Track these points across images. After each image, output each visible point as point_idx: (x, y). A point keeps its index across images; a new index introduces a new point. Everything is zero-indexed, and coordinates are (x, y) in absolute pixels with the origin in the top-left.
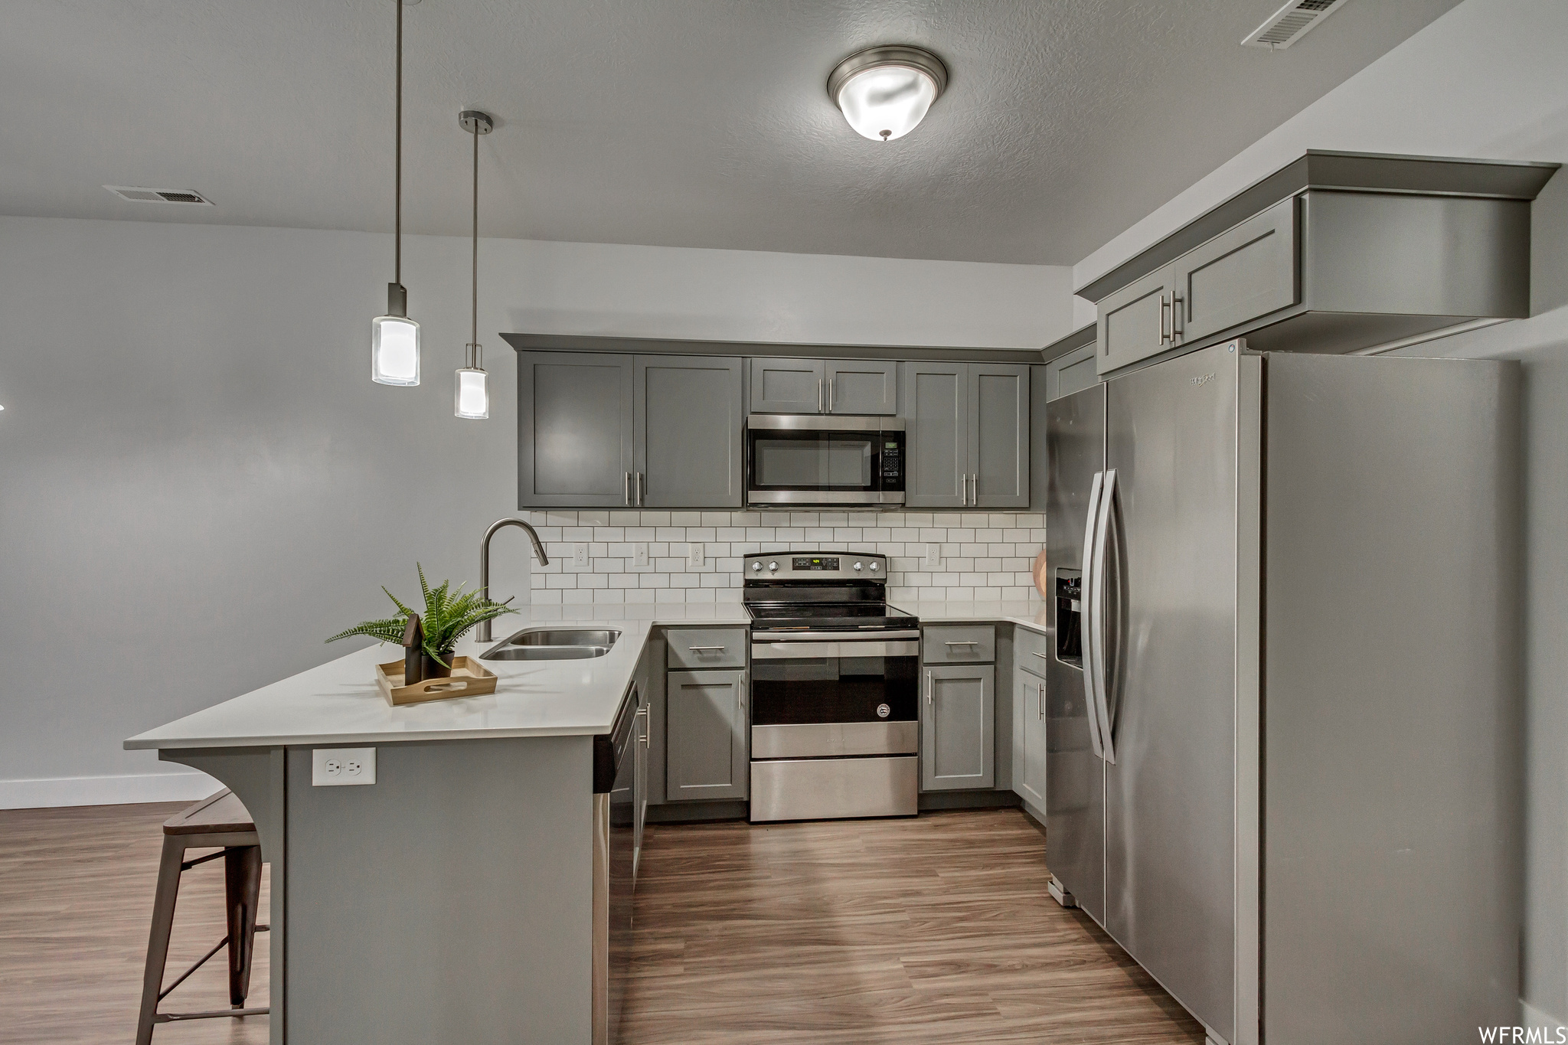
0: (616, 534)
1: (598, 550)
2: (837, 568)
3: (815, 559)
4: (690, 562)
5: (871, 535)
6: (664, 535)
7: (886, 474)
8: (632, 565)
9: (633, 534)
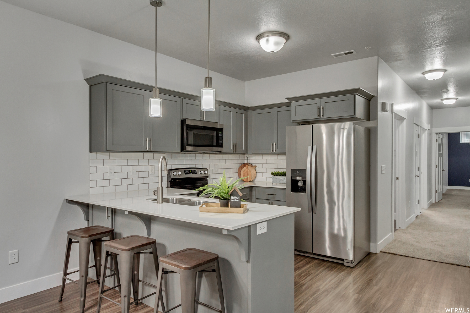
0: (124, 162)
1: (118, 169)
2: (196, 173)
3: (190, 170)
4: (150, 173)
5: (202, 162)
6: (142, 162)
7: (219, 142)
8: (130, 175)
9: (131, 162)
